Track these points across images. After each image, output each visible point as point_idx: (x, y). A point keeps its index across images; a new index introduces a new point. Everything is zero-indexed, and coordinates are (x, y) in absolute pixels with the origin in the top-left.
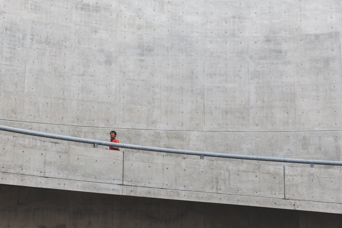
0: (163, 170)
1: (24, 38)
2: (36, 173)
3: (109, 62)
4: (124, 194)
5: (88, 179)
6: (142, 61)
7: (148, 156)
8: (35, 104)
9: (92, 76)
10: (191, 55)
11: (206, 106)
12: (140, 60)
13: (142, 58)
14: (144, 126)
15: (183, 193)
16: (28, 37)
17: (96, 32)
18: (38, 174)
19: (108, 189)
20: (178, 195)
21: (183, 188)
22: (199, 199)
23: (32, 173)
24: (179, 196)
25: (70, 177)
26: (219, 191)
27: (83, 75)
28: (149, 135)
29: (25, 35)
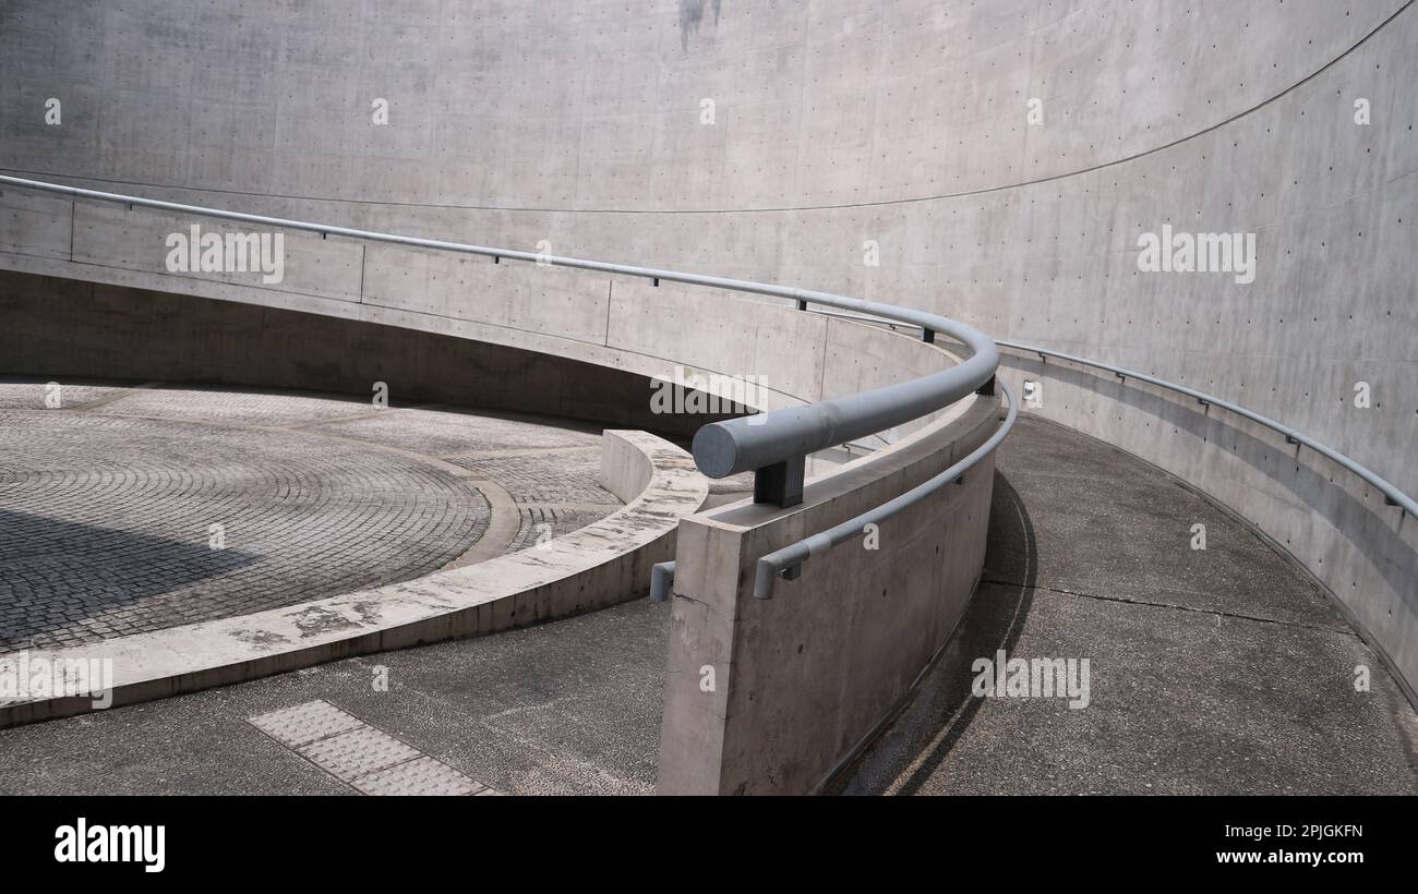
0: (428, 280)
1: (274, 57)
3: (421, 86)
4: (363, 319)
6: (479, 79)
7: (403, 255)
8: (292, 165)
10: (564, 62)
12: (477, 78)
13: (479, 74)
14: (474, 202)
15: (457, 324)
16: (282, 55)
19: (338, 310)
20: (449, 327)
21: (456, 315)
22: (481, 335)
26: (513, 325)
28: (483, 218)
29: (276, 51)
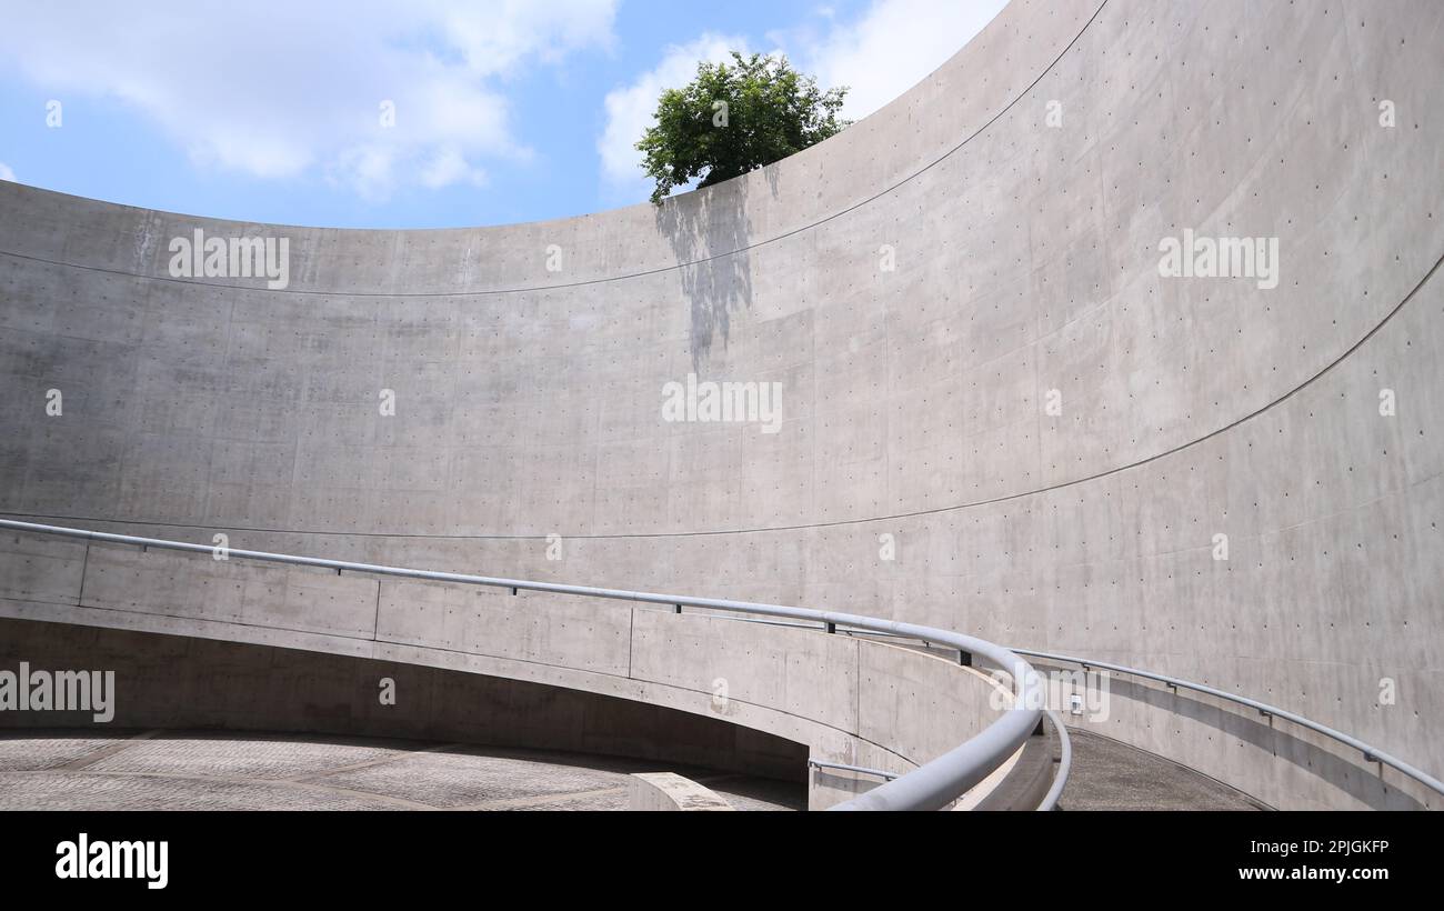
0: (444, 614)
1: (297, 397)
2: (225, 618)
3: (439, 419)
4: (377, 658)
5: (317, 629)
6: (495, 410)
7: (419, 589)
8: (309, 501)
9: (409, 446)
10: (579, 391)
11: (598, 487)
12: (493, 410)
13: (496, 405)
16: (305, 394)
17: (420, 369)
18: (231, 619)
19: (351, 648)
21: (473, 650)
23: (219, 618)
24: (466, 663)
25: (285, 625)
26: (532, 659)
27: (394, 445)
28: (500, 548)
29: (298, 391)
